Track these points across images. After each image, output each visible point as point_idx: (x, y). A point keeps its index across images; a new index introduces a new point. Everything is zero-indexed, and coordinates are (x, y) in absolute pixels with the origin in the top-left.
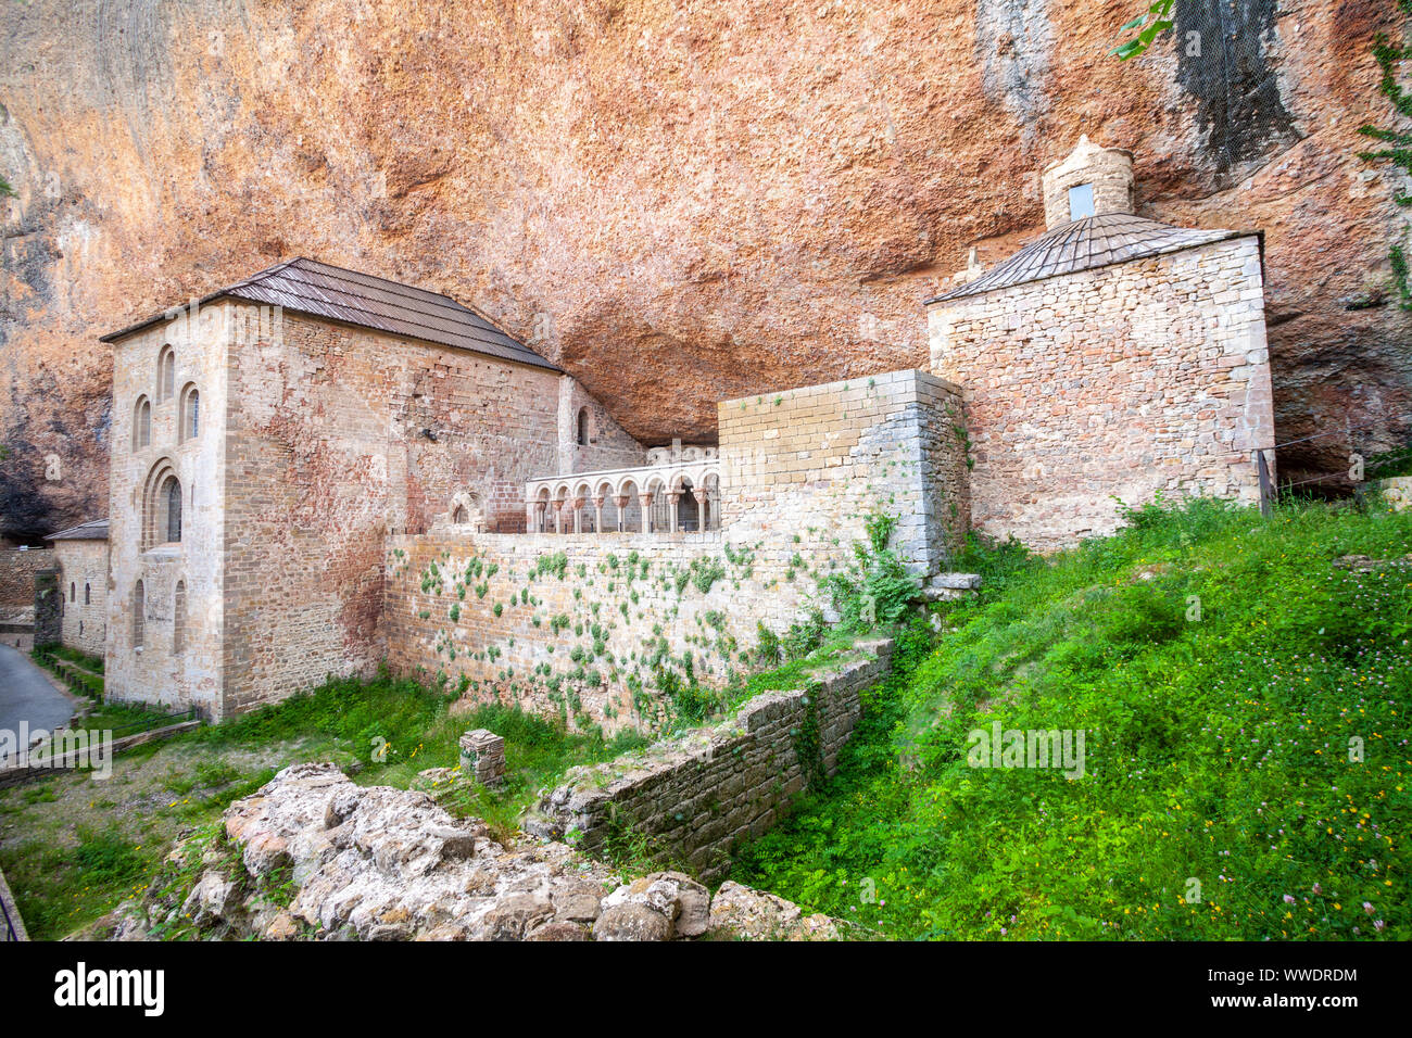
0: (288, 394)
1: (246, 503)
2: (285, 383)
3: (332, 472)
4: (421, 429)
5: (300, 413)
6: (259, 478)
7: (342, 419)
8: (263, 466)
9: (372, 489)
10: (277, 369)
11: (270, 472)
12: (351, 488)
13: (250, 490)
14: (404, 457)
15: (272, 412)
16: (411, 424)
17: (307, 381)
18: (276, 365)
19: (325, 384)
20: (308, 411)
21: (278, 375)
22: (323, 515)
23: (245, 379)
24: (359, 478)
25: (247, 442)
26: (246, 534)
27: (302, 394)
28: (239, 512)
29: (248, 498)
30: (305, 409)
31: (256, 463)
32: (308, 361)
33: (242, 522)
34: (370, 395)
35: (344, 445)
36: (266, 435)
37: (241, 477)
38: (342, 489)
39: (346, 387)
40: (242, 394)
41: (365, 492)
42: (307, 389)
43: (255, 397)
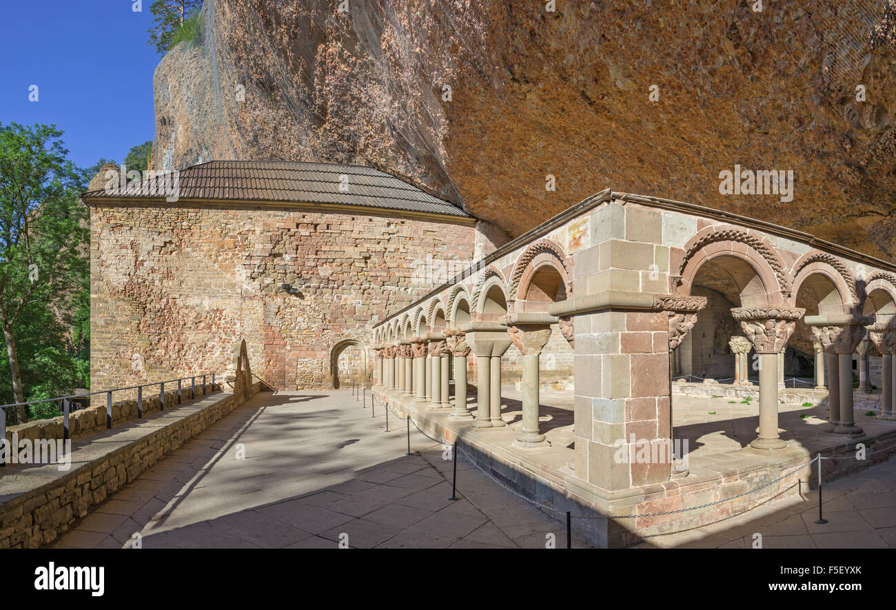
0: (138, 264)
1: (106, 345)
2: (137, 257)
3: (182, 323)
4: (280, 284)
5: (150, 278)
6: (116, 327)
7: (191, 281)
8: (119, 319)
9: (224, 336)
10: (129, 246)
11: (125, 324)
12: (201, 336)
13: (110, 336)
14: (260, 309)
15: (126, 279)
16: (268, 281)
17: (156, 253)
18: (128, 243)
19: (174, 254)
20: (157, 276)
21: (130, 251)
22: (174, 356)
23: (103, 257)
24: (210, 328)
25: (107, 302)
26: (107, 367)
27: (152, 264)
28: (101, 351)
29: (108, 342)
30: (155, 275)
31: (114, 317)
32: (155, 237)
33: (103, 358)
34: (220, 258)
35: (192, 302)
36: (122, 297)
37: (102, 327)
38: (191, 336)
39: (194, 254)
40: (102, 269)
41: (217, 339)
42: (156, 259)
43: (112, 269)
